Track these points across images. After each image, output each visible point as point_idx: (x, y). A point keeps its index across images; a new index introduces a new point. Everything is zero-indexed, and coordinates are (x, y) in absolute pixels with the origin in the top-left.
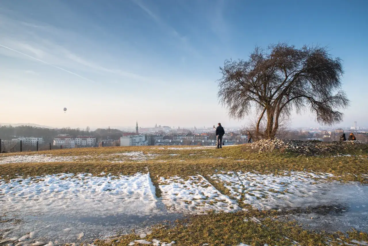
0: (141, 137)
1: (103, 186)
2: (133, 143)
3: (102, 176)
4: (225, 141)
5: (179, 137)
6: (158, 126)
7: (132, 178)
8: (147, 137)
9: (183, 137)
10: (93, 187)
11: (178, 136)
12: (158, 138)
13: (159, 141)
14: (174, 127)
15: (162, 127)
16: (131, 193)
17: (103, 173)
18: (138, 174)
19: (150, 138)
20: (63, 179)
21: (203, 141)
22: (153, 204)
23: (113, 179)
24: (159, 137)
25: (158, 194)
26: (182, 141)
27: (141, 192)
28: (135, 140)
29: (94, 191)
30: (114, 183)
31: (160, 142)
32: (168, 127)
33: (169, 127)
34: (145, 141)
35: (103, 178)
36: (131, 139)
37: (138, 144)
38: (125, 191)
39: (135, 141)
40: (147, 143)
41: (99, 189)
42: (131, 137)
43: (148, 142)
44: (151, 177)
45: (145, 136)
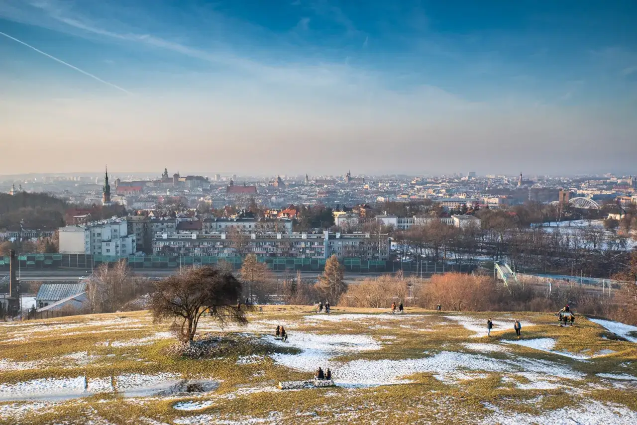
0: (116, 227)
1: (63, 385)
2: (94, 244)
3: (61, 379)
4: (335, 236)
5: (219, 224)
6: (171, 175)
7: (76, 379)
8: (134, 224)
9: (229, 224)
10: (58, 385)
11: (217, 221)
12: (164, 226)
13: (165, 236)
14: (218, 176)
15: (184, 180)
16: (75, 387)
17: (61, 378)
18: (80, 377)
19: (141, 226)
20: (41, 382)
21: (279, 236)
22: (83, 391)
23: (66, 380)
24: (166, 224)
25: (86, 387)
26: (223, 236)
27: (79, 386)
28: (99, 235)
29: (59, 387)
30: (67, 383)
31: (168, 240)
32: (200, 178)
33: (205, 177)
34: (127, 237)
35: (62, 380)
36: (88, 233)
37: (108, 245)
38: (73, 386)
39: (99, 238)
40: (133, 241)
41: (61, 386)
42: (88, 229)
43: (134, 238)
44: (86, 378)
45: (128, 223)
